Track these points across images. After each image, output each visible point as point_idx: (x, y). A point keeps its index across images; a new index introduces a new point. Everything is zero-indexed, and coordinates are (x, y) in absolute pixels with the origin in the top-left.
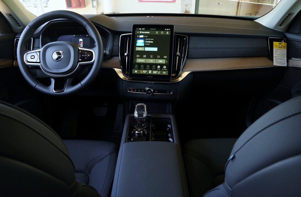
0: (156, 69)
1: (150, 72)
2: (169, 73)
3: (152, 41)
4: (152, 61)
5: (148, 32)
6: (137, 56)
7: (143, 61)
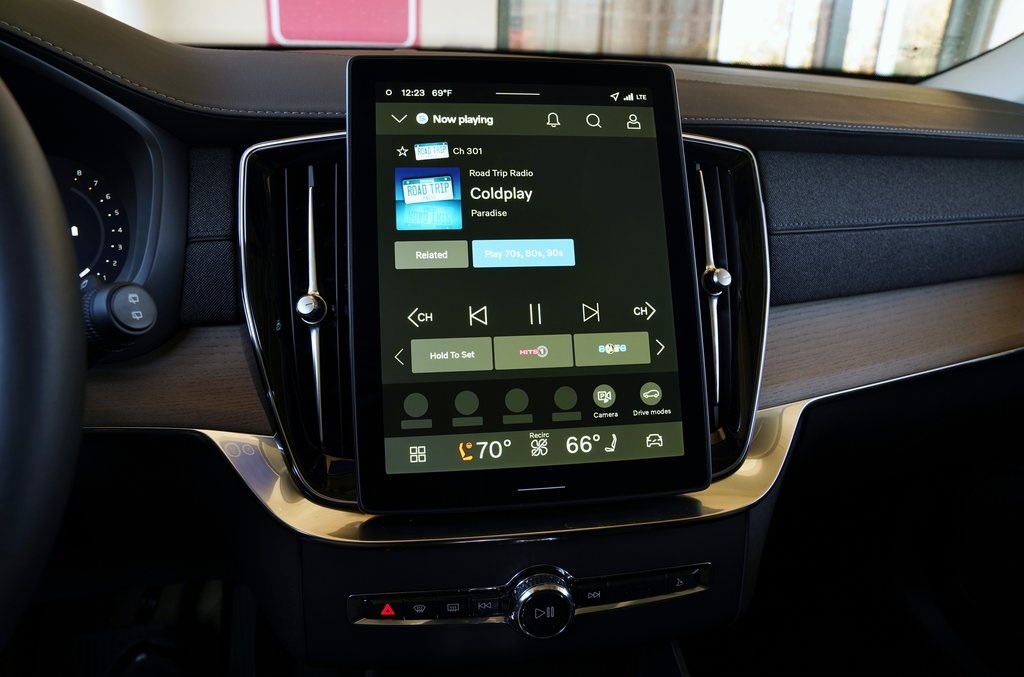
0: (587, 417)
1: (539, 446)
2: (694, 437)
3: (522, 184)
4: (542, 351)
5: (479, 120)
6: (415, 317)
7: (471, 355)
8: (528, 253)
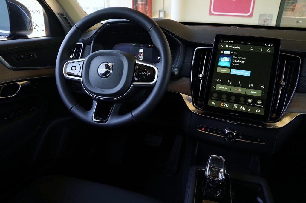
0: (245, 104)
1: (235, 107)
2: (266, 112)
3: (243, 60)
4: (240, 90)
5: (237, 47)
6: (218, 81)
7: (227, 89)
8: (241, 73)
